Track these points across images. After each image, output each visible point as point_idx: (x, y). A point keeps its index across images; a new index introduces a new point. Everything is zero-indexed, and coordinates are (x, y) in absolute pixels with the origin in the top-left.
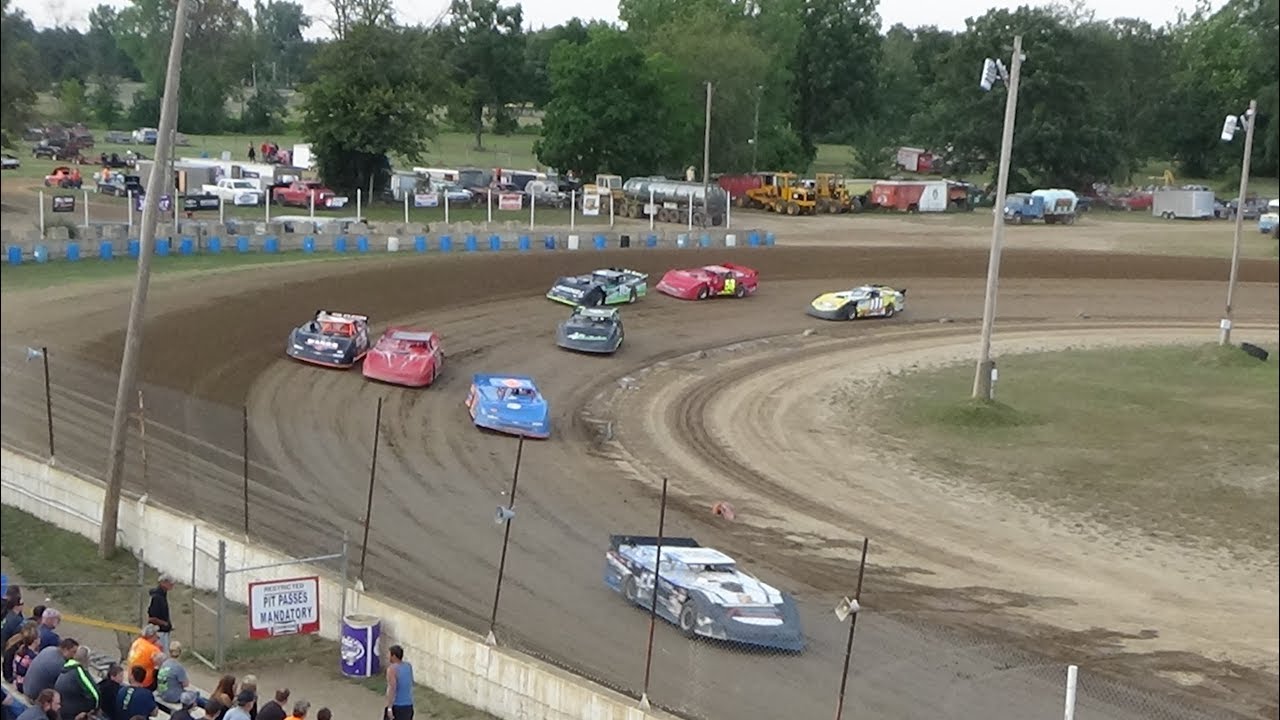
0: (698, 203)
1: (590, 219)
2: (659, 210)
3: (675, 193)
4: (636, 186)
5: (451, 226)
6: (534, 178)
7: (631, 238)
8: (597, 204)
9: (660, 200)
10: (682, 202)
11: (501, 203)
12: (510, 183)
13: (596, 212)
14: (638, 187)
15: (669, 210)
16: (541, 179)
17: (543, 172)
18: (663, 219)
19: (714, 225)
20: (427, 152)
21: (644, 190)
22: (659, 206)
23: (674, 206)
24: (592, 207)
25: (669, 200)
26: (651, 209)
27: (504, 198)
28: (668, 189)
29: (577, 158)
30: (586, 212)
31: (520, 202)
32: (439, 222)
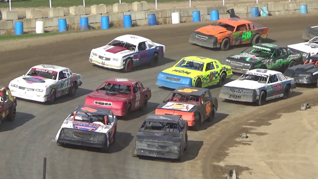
32: (77, 6)
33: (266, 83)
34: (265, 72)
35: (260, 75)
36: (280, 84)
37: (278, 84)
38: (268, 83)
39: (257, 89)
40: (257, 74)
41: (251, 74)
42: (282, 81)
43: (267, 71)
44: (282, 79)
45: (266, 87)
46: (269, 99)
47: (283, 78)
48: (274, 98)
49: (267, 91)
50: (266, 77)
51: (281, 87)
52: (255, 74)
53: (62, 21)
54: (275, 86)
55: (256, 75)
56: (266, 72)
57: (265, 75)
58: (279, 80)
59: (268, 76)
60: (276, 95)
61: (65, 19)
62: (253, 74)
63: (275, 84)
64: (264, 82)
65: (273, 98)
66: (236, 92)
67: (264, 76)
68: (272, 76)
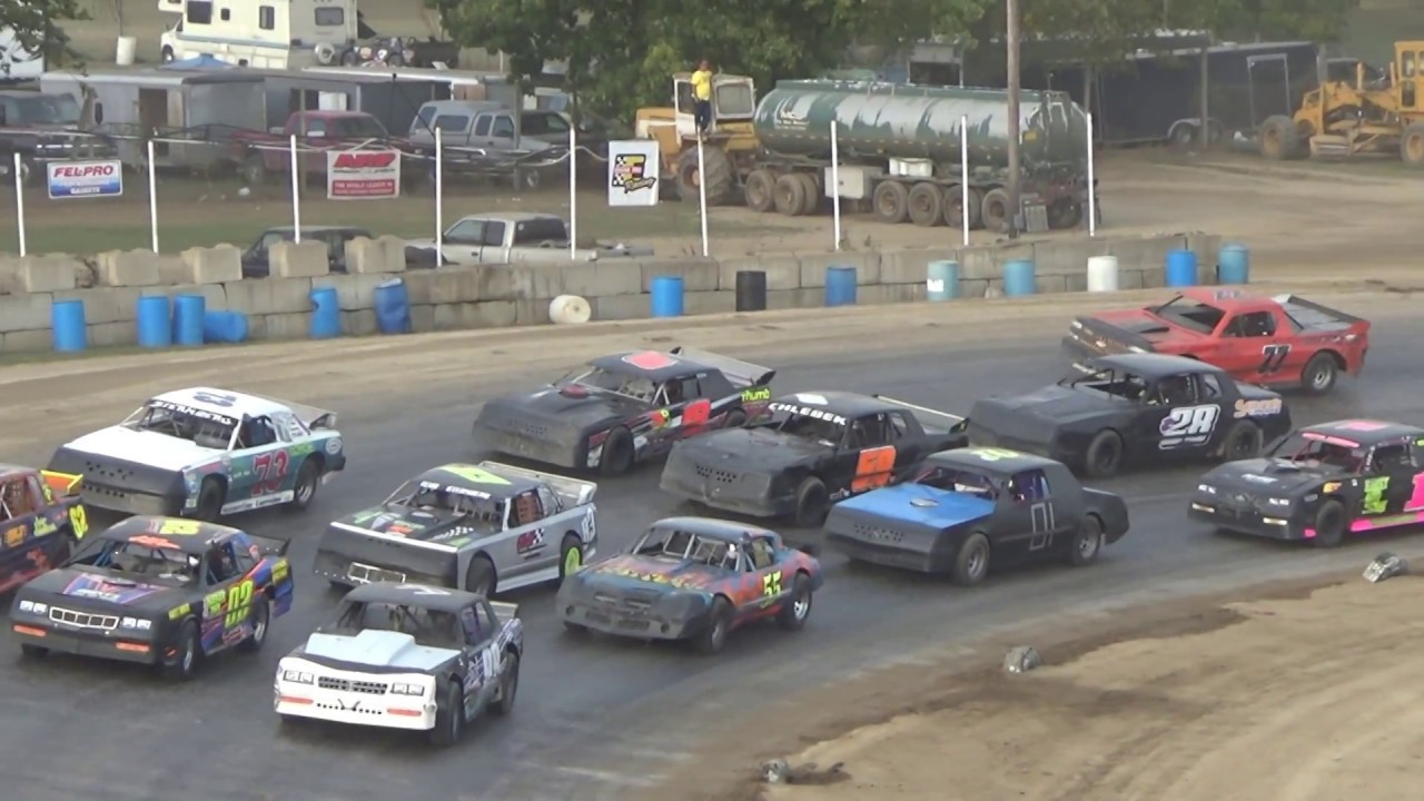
0: (988, 155)
1: (633, 220)
2: (873, 183)
3: (923, 126)
4: (795, 109)
5: (170, 263)
6: (443, 91)
7: (770, 277)
8: (652, 169)
9: (870, 151)
10: (941, 154)
11: (332, 176)
12: (357, 112)
13: (649, 197)
14: (802, 109)
15: (908, 183)
16: (463, 93)
17: (469, 67)
18: (887, 212)
19: (1054, 224)
20: (84, 16)
21: (819, 120)
22: (877, 172)
23: (922, 170)
24: (637, 180)
25: (907, 151)
26: (842, 182)
27: (344, 162)
28: (900, 114)
29: (572, 20)
30: (617, 197)
31: (395, 172)
32: (128, 250)
33: (226, 448)
34: (227, 403)
35: (207, 416)
36: (282, 455)
37: (273, 452)
38: (237, 446)
39: (189, 473)
40: (197, 410)
41: (172, 407)
42: (290, 441)
43: (233, 399)
44: (291, 433)
45: (226, 464)
46: (235, 508)
47: (296, 432)
48: (254, 507)
49: (230, 480)
50: (229, 422)
51: (283, 466)
52: (189, 410)
53: (63, 309)
54: (260, 462)
55: (192, 412)
56: (231, 405)
57: (224, 416)
58: (278, 438)
59: (235, 422)
60: (265, 494)
61: (80, 302)
62: (181, 409)
63: (260, 454)
64: (219, 441)
65: (250, 505)
66: (107, 474)
67: (223, 421)
68: (255, 420)
